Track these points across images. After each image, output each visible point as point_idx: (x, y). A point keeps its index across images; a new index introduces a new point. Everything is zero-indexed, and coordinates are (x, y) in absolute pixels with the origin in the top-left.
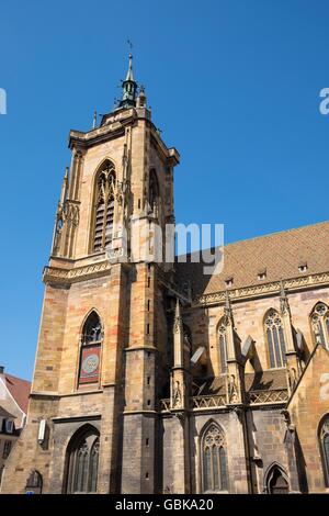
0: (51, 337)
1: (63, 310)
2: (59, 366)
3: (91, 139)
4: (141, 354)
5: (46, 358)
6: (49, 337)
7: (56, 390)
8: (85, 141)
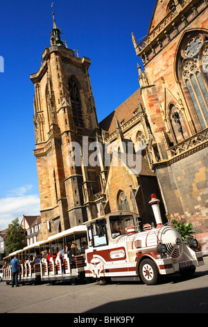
0: (44, 183)
1: (46, 168)
2: (50, 195)
3: (40, 75)
4: (70, 180)
5: (43, 193)
6: (43, 183)
7: (51, 206)
8: (38, 77)
